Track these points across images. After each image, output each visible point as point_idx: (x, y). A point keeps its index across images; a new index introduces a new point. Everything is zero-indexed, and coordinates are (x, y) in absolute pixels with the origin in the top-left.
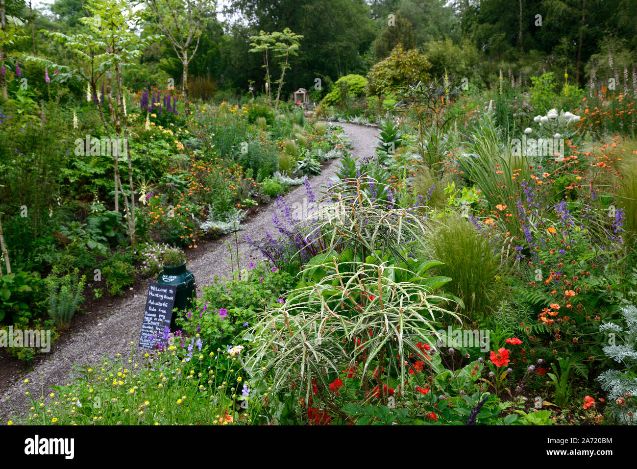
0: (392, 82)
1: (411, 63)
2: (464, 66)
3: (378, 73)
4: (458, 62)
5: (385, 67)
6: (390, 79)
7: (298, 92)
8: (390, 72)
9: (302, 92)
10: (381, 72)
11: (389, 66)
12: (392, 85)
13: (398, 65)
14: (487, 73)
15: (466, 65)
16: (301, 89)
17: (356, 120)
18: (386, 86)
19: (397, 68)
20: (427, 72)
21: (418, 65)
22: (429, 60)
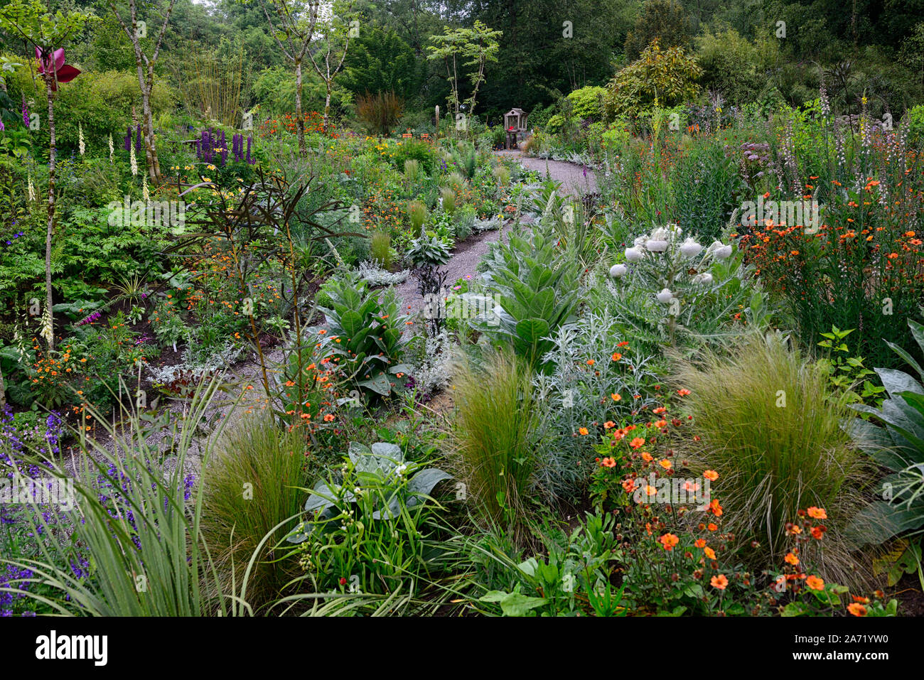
0: (639, 99)
1: (669, 69)
2: (752, 72)
3: (620, 85)
4: (745, 65)
5: (633, 75)
6: (637, 94)
7: (510, 114)
8: (638, 84)
9: (516, 114)
10: (625, 83)
11: (638, 75)
12: (639, 103)
13: (650, 71)
14: (790, 83)
15: (757, 71)
16: (514, 110)
17: (576, 158)
18: (630, 104)
19: (648, 78)
20: (695, 82)
21: (682, 72)
22: (700, 64)
